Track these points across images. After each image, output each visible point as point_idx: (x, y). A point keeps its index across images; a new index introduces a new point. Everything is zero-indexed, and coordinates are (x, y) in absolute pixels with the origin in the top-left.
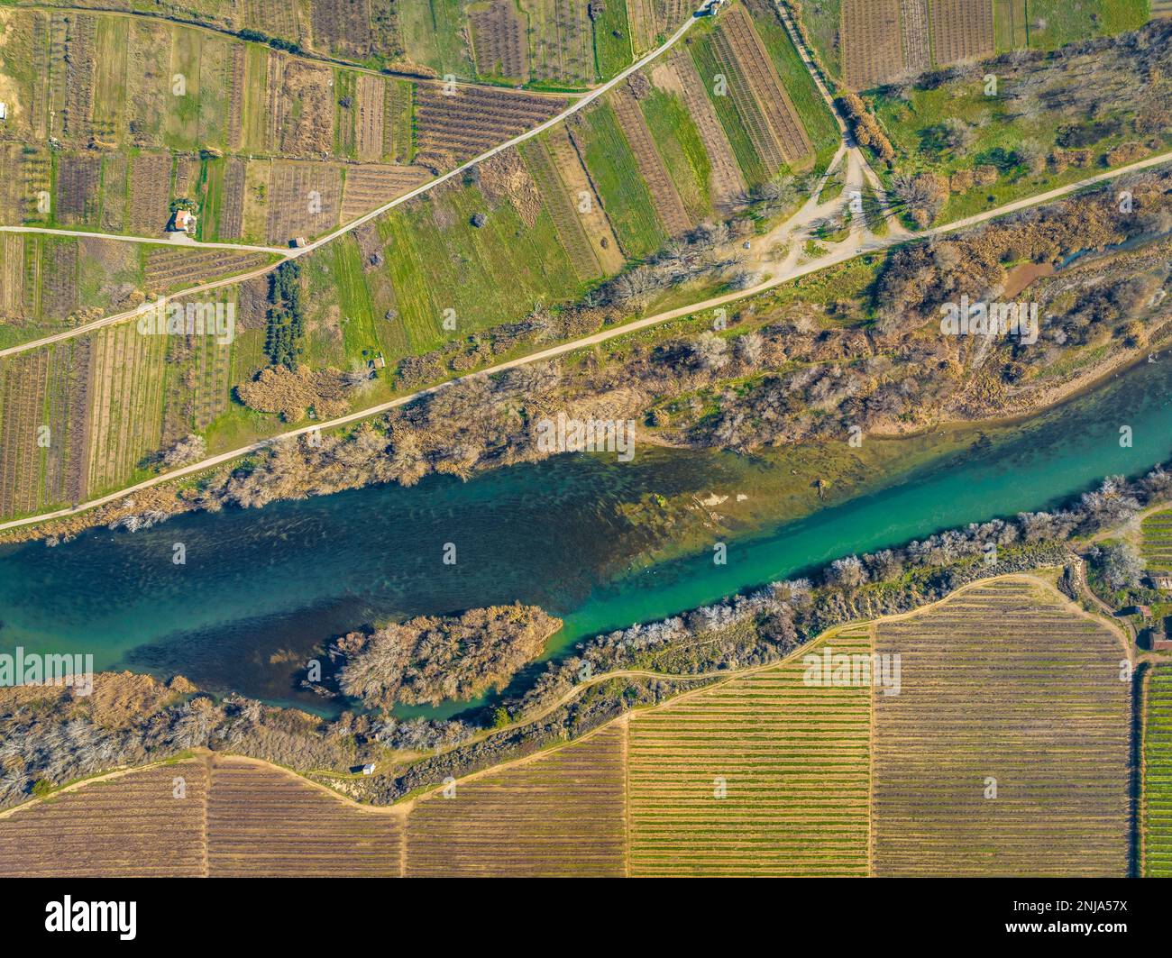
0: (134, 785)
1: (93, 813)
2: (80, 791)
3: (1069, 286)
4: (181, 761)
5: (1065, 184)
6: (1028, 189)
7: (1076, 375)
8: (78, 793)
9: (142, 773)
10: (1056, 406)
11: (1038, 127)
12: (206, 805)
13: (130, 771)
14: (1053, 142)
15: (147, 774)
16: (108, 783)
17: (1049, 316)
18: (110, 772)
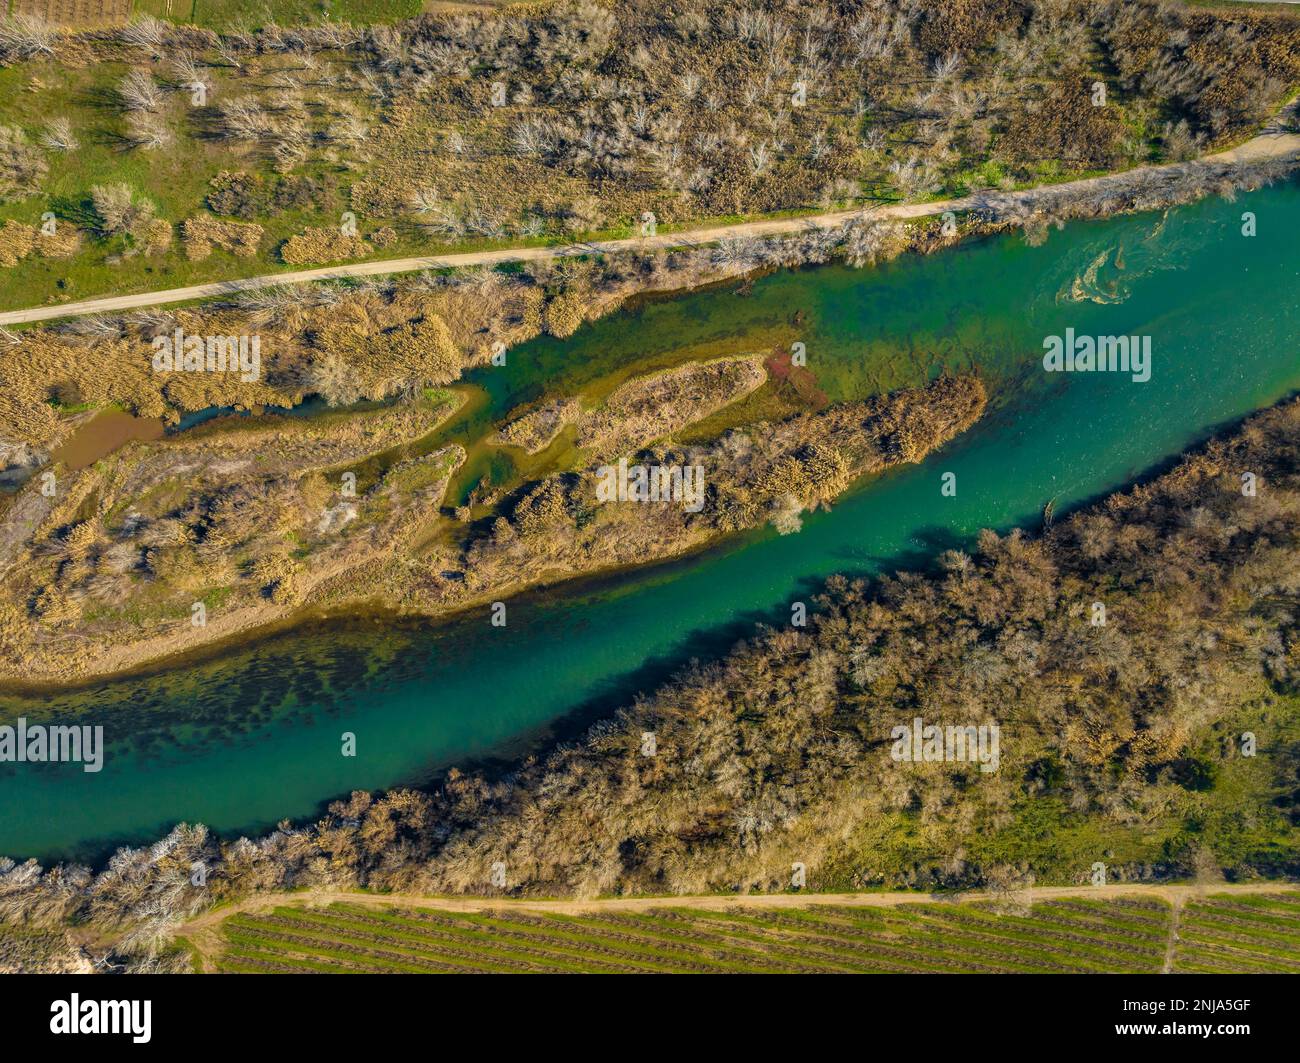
3: (183, 468)
5: (206, 281)
6: (135, 278)
7: (164, 631)
10: (121, 678)
11: (176, 169)
14: (199, 200)
17: (134, 515)
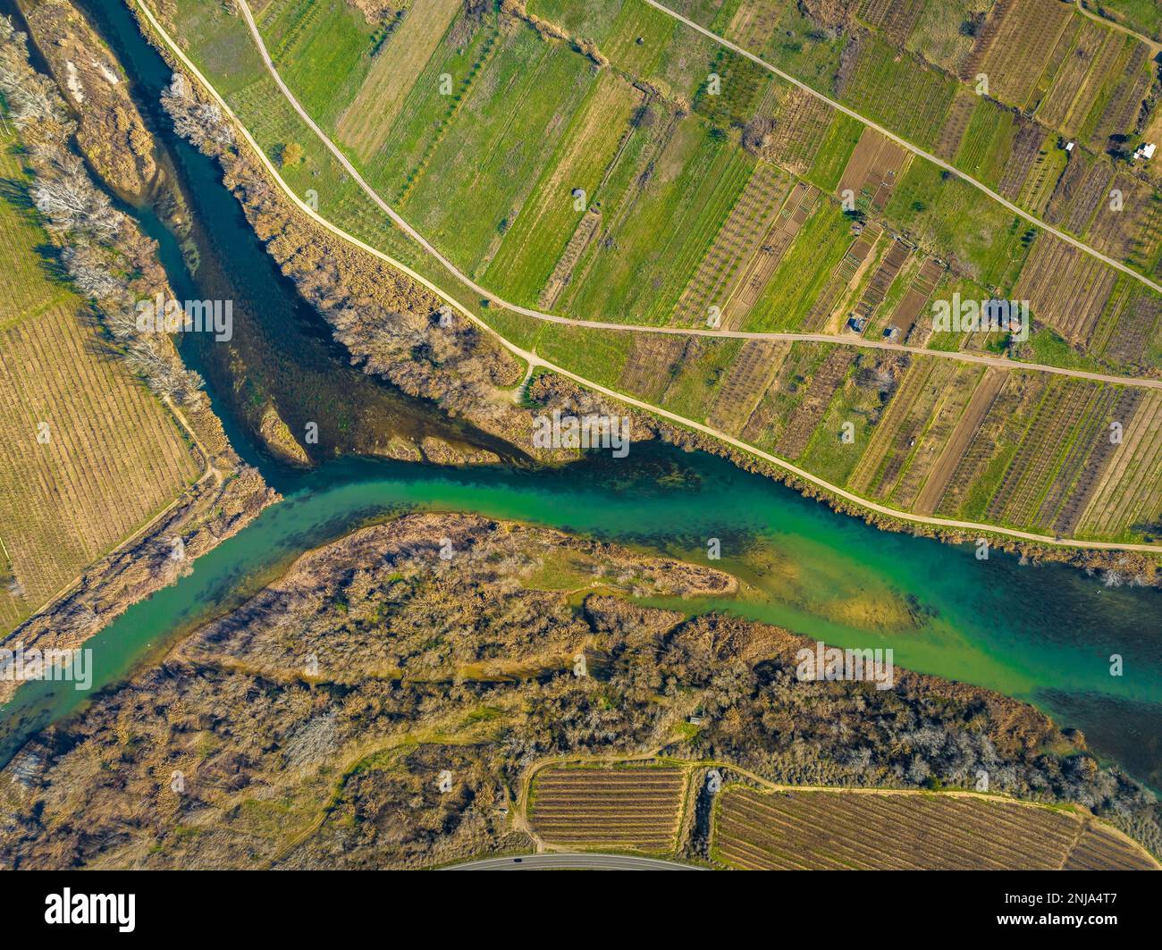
0: (1010, 815)
1: (963, 825)
2: (961, 800)
4: (1061, 811)
8: (958, 801)
9: (1022, 807)
12: (1065, 860)
13: (1012, 801)
15: (1026, 809)
16: (988, 803)
18: (995, 795)
